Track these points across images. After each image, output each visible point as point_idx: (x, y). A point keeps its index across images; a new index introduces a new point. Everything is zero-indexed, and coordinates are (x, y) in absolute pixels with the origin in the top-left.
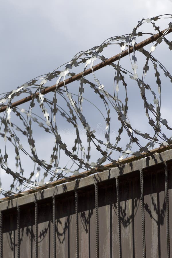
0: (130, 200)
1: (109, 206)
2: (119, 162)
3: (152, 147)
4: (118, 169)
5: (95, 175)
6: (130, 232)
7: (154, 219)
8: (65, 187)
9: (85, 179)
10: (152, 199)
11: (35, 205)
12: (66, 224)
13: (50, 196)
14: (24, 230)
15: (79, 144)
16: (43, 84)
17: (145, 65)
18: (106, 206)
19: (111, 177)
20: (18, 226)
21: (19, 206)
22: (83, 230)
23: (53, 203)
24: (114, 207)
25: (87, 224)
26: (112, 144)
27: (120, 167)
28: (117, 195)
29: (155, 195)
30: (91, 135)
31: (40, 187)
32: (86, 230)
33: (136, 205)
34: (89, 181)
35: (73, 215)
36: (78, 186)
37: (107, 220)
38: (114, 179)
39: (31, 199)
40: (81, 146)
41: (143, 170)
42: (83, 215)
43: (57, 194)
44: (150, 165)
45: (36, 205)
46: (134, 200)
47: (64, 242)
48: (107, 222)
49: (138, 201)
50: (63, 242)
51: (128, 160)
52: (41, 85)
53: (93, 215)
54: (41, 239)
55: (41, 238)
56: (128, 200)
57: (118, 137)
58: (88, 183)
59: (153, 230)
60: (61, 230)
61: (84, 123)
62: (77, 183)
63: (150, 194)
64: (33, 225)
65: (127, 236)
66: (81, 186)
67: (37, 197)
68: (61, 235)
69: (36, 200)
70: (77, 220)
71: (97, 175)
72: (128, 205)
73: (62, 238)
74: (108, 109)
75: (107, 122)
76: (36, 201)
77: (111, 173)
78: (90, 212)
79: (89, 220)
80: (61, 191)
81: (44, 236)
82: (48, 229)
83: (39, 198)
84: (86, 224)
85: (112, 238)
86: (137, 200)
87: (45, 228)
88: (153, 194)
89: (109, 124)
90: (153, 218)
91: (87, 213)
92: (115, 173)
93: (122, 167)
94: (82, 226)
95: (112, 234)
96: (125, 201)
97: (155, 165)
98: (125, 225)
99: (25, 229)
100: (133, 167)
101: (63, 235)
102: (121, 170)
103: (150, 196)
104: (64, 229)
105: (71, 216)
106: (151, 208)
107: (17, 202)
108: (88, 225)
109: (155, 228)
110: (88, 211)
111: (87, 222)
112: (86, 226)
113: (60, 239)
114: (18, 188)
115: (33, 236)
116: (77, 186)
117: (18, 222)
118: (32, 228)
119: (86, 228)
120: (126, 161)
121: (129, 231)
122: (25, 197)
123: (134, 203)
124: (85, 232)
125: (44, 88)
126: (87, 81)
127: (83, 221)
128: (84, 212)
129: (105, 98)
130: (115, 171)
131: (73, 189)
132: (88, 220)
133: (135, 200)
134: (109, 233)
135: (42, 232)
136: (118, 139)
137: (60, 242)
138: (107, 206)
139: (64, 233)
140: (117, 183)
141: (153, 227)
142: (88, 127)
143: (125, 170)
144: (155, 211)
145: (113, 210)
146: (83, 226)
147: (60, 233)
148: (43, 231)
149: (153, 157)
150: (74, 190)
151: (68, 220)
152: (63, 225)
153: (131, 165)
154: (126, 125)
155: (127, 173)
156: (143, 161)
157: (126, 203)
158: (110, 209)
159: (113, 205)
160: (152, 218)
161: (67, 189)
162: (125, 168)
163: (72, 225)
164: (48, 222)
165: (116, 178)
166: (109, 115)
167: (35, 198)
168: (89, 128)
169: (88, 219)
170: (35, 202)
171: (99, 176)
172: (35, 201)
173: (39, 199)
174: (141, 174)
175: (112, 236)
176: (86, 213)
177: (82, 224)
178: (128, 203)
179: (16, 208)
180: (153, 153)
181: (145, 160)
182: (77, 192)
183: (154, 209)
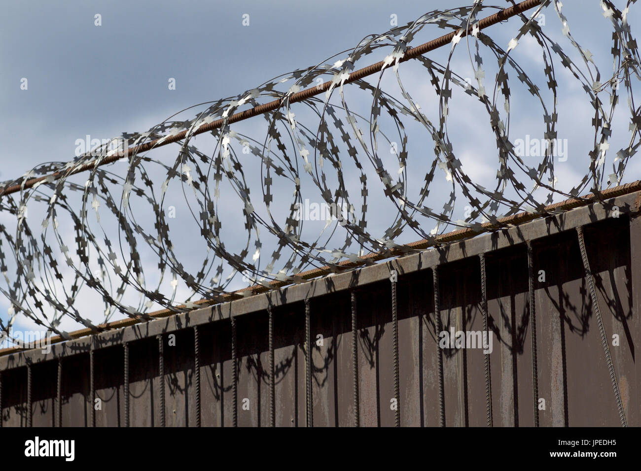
0: (457, 308)
1: (417, 318)
2: (437, 239)
3: (494, 211)
4: (438, 252)
5: (390, 262)
6: (458, 366)
7: (506, 344)
8: (330, 283)
9: (372, 269)
10: (501, 307)
11: (269, 314)
12: (329, 351)
13: (300, 299)
14: (243, 361)
15: (344, 199)
16: (293, 93)
17: (498, 73)
18: (411, 318)
19: (424, 267)
20: (233, 354)
21: (235, 317)
22: (365, 362)
23: (306, 311)
24: (427, 321)
25: (373, 351)
26: (432, 208)
27: (440, 248)
28: (435, 299)
29: (506, 301)
30: (392, 192)
31: (275, 282)
32: (372, 363)
33: (470, 317)
34: (380, 274)
35: (343, 334)
36: (357, 282)
37: (413, 344)
38: (429, 270)
39: (260, 303)
40: (348, 202)
41: (486, 255)
42: (365, 335)
43: (315, 296)
44: (499, 247)
45: (270, 316)
46: (466, 308)
47: (326, 384)
48: (414, 349)
49: (474, 310)
50: (323, 385)
51: (456, 235)
52: (288, 96)
53: (384, 334)
54: (279, 379)
55: (277, 377)
56: (453, 307)
57: (424, 188)
58: (377, 276)
59: (503, 364)
60: (319, 363)
61: (380, 171)
62: (356, 276)
63: (497, 298)
64: (260, 353)
65: (453, 373)
66: (362, 281)
67: (274, 300)
68: (321, 371)
69: (270, 306)
70: (354, 344)
71: (395, 262)
72: (455, 318)
73: (321, 376)
74: (403, 137)
75: (401, 159)
76: (270, 309)
77: (423, 260)
78: (379, 329)
79: (377, 344)
80: (321, 290)
81: (284, 374)
82: (294, 360)
83: (277, 302)
84: (370, 351)
85: (424, 377)
86: (472, 308)
87: (286, 357)
88: (503, 298)
89: (404, 163)
90: (503, 341)
91: (372, 330)
92: (430, 259)
93: (444, 250)
94: (363, 354)
95: (423, 369)
96: (448, 310)
97: (509, 247)
98: (448, 354)
99: (244, 359)
100: (466, 249)
101: (324, 370)
102: (443, 254)
103: (497, 302)
104: (327, 361)
105: (339, 336)
106: (500, 323)
107: (230, 309)
108: (375, 353)
109: (508, 359)
110: (374, 328)
111: (373, 347)
112: (372, 355)
113: (318, 379)
114: (215, 280)
115: (261, 373)
116: (355, 281)
117: (233, 347)
118: (259, 357)
119: (370, 359)
120: (450, 237)
121: (456, 364)
122: (247, 300)
123: (467, 315)
124: (370, 366)
125: (281, 96)
126: (368, 84)
127: (363, 346)
128: (366, 329)
129: (399, 115)
130: (431, 255)
131: (346, 286)
132: (375, 344)
133: (468, 308)
134: (417, 368)
135: (279, 366)
136: (425, 193)
137: (319, 385)
138: (413, 318)
139: (326, 366)
140: (435, 278)
141: (503, 358)
142: (388, 178)
143: (449, 254)
144: (507, 329)
145: (424, 326)
146: (365, 354)
147: (317, 369)
148: (281, 363)
149: (505, 233)
150: (349, 288)
151: (334, 344)
152: (325, 353)
153: (462, 246)
154: (460, 176)
155: (454, 260)
156: (487, 239)
157: (451, 315)
158: (418, 324)
159: (425, 316)
160: (501, 341)
161: (336, 287)
162: (450, 252)
163: (341, 353)
164: (292, 347)
165: (433, 268)
166: (404, 148)
167: (267, 302)
168: (390, 180)
169: (374, 342)
170: (268, 310)
171: (399, 263)
172: (268, 308)
173: (276, 305)
174: (481, 263)
175: (423, 374)
176: (369, 332)
177: (362, 352)
178: (454, 314)
179: (228, 320)
180: (505, 224)
181: (490, 237)
182: (354, 293)
183: (506, 326)
